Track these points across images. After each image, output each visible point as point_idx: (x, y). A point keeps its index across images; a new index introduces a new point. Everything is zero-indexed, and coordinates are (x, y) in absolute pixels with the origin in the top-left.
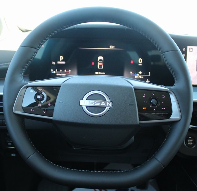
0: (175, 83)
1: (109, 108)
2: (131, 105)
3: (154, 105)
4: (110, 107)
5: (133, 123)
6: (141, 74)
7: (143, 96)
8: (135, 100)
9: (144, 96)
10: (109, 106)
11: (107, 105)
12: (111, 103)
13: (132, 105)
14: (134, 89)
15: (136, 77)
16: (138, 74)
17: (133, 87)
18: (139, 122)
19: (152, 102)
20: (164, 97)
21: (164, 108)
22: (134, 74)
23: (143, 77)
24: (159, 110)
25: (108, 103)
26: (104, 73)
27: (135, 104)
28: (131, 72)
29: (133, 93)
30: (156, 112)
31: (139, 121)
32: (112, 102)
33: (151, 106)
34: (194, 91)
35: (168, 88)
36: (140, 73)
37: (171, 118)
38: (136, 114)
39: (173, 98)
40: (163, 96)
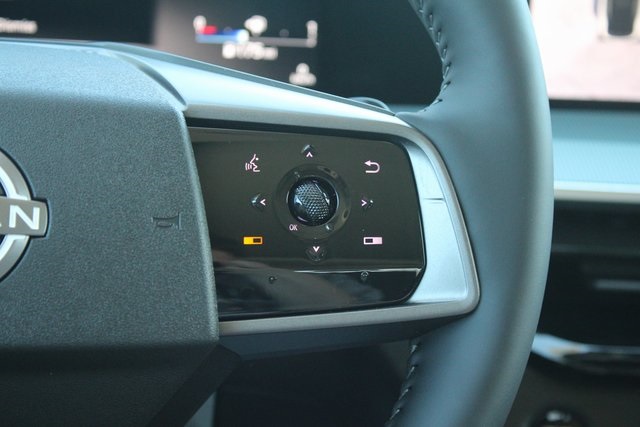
0: (444, 86)
1: (23, 239)
2: (165, 222)
3: (311, 221)
4: (32, 237)
5: (180, 337)
6: (264, 34)
7: (248, 167)
8: (189, 188)
9: (251, 166)
10: (21, 227)
11: (12, 224)
12: (36, 211)
13: (175, 219)
14: (191, 121)
15: (229, 51)
16: (242, 35)
17: (179, 108)
18: (220, 327)
19: (298, 201)
20: (373, 167)
21: (377, 241)
22: (220, 32)
23: (271, 54)
24: (344, 248)
25: (15, 210)
26: (29, 27)
27: (195, 218)
28: (200, 23)
29: (180, 146)
30: (324, 261)
31: (221, 319)
32: (44, 201)
33: (295, 228)
34: (557, 132)
35: (401, 118)
36: (257, 24)
37: (417, 297)
38: (202, 275)
39: (429, 177)
40: (369, 163)
